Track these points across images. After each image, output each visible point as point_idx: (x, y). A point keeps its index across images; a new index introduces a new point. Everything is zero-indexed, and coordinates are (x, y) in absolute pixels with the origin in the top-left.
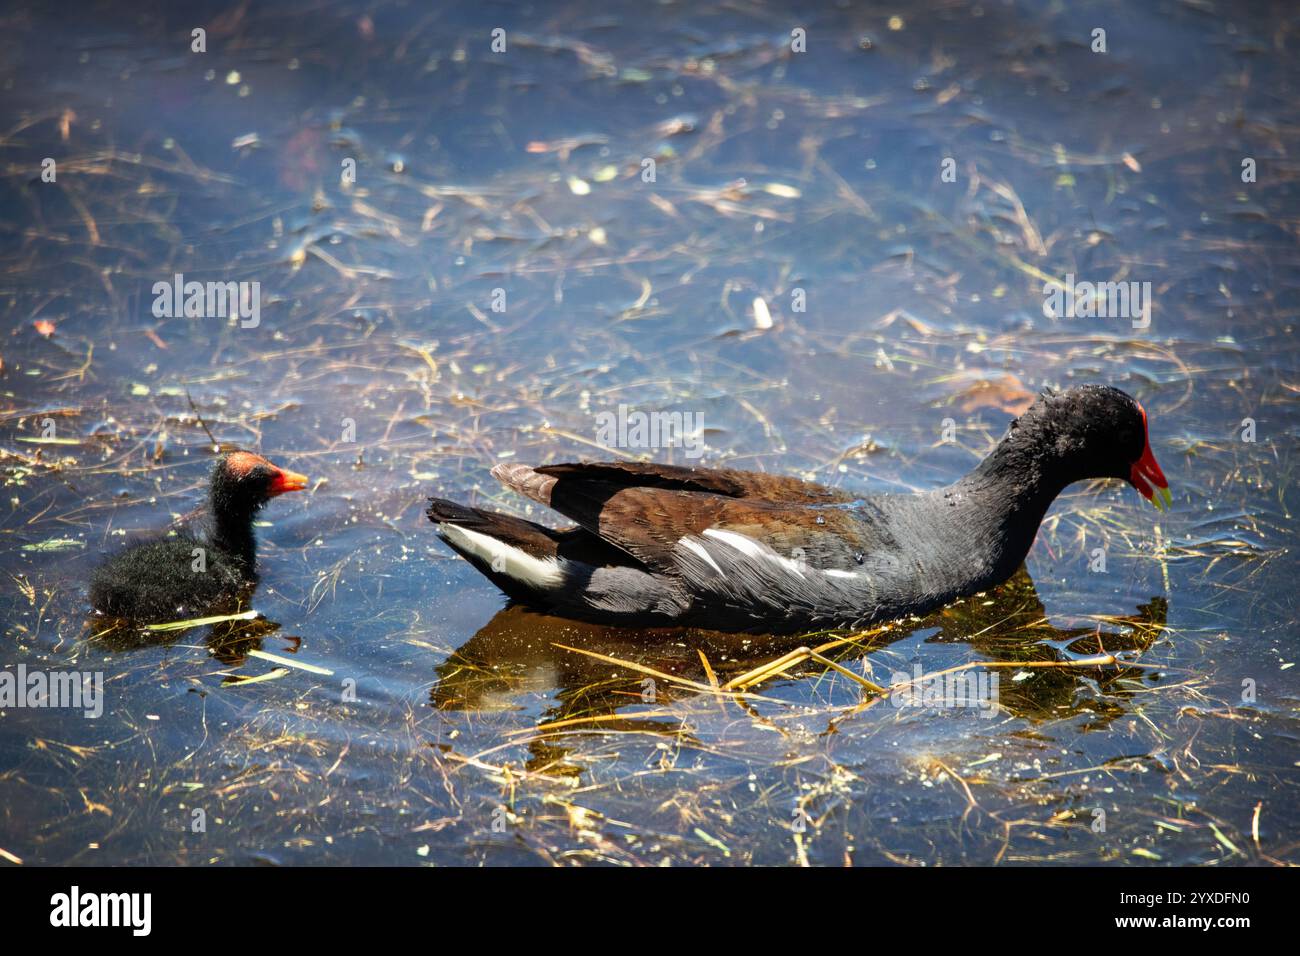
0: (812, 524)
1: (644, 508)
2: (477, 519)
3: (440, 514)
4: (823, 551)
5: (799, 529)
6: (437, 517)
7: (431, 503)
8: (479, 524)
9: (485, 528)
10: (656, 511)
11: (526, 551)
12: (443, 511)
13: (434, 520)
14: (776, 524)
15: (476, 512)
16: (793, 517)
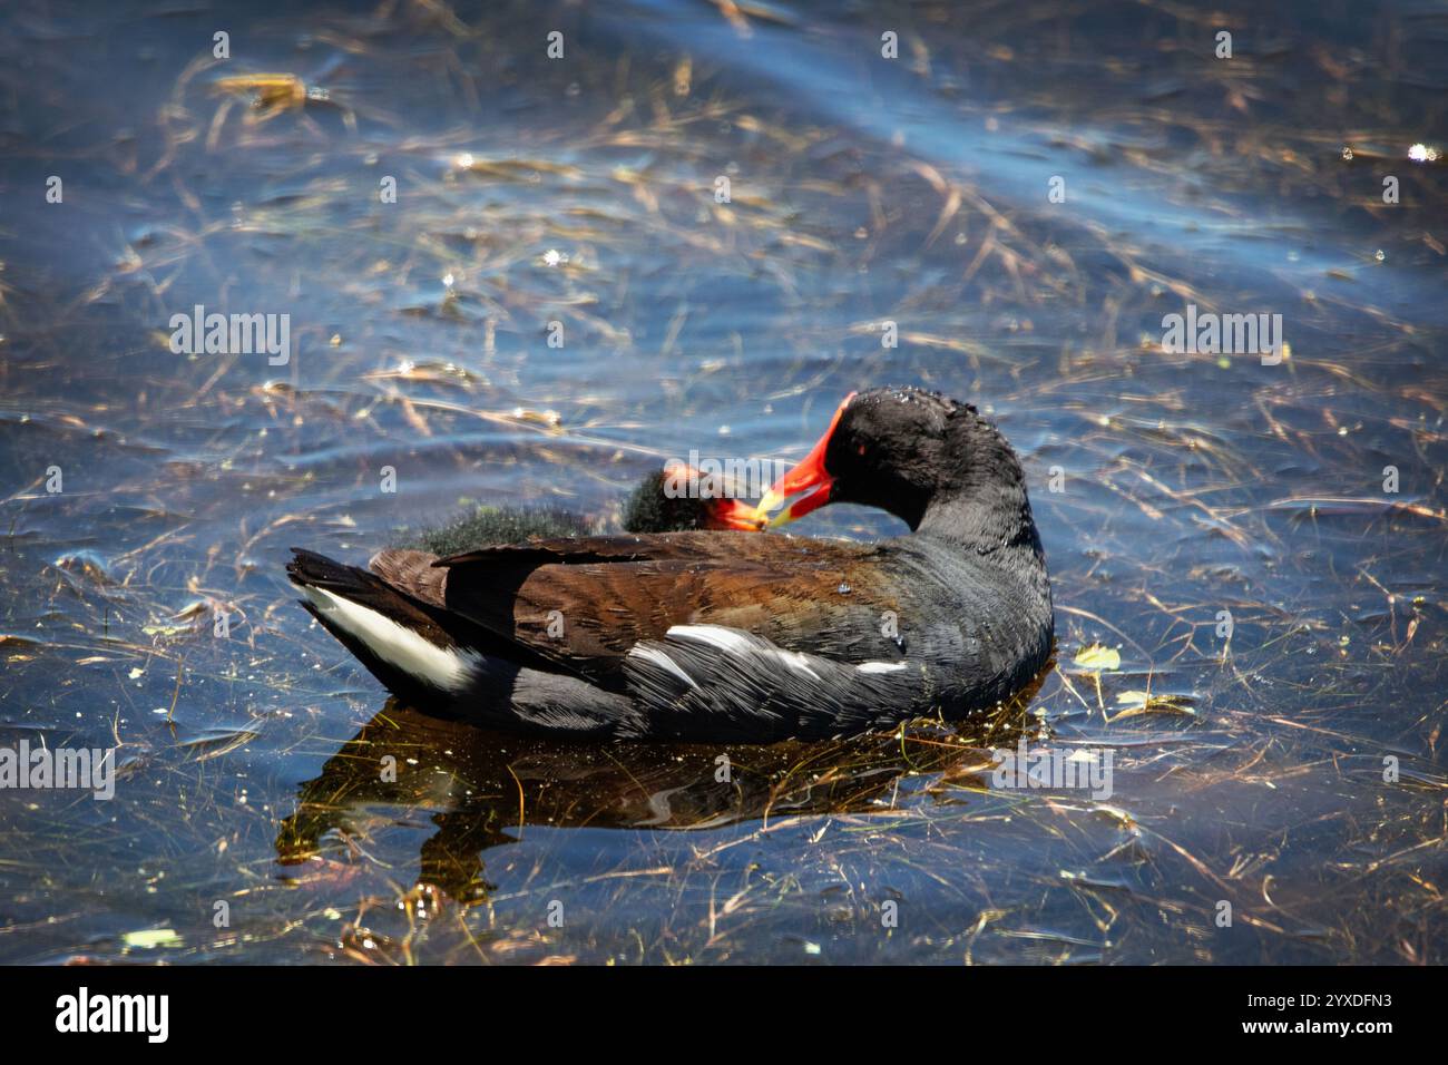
0: (835, 596)
1: (592, 603)
2: (358, 584)
3: (306, 572)
4: (849, 634)
5: (813, 605)
6: (301, 576)
7: (294, 556)
8: (355, 591)
9: (367, 597)
10: (609, 605)
11: (422, 635)
12: (310, 568)
13: (295, 579)
14: (781, 601)
15: (356, 572)
16: (804, 587)
